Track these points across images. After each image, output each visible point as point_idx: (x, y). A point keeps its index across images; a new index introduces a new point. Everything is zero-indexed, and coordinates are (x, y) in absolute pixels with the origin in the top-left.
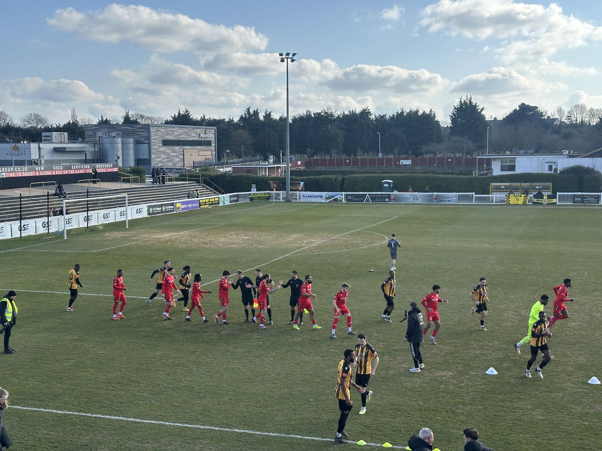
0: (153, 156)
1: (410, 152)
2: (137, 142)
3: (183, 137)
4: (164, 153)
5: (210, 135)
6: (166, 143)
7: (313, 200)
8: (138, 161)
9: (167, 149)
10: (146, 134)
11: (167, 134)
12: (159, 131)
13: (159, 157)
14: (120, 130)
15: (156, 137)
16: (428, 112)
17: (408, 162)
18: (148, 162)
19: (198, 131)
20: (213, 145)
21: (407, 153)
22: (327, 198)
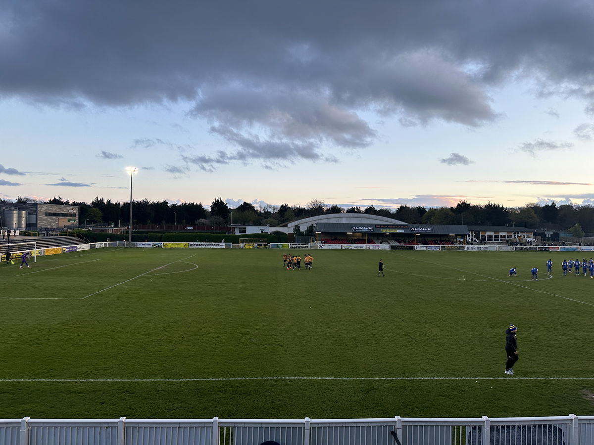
0: (39, 221)
1: (191, 223)
2: (28, 214)
3: (58, 211)
4: (45, 220)
5: (76, 211)
6: (48, 214)
7: (145, 246)
8: (29, 225)
9: (48, 219)
10: (34, 209)
11: (48, 209)
12: (43, 207)
13: (42, 222)
14: (17, 206)
15: (41, 211)
16: (198, 204)
17: (191, 228)
18: (35, 225)
19: (68, 208)
20: (77, 216)
21: (189, 224)
22: (153, 246)
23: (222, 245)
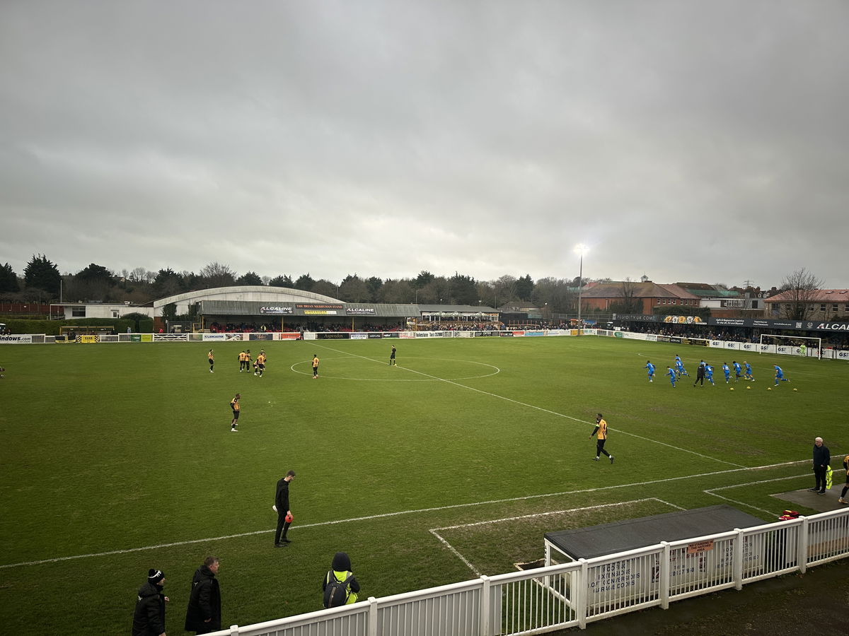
23: (26, 339)
